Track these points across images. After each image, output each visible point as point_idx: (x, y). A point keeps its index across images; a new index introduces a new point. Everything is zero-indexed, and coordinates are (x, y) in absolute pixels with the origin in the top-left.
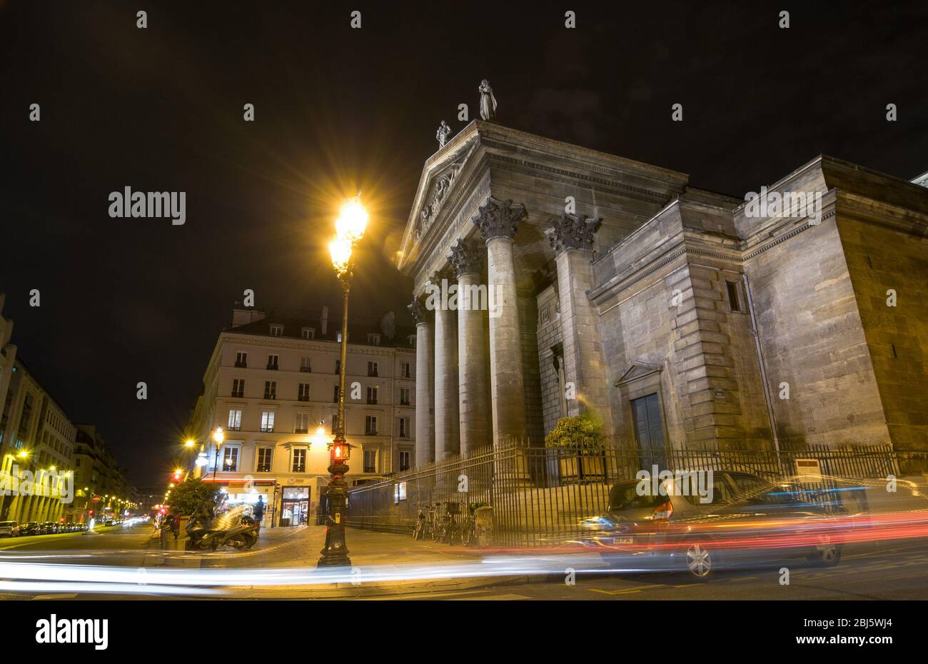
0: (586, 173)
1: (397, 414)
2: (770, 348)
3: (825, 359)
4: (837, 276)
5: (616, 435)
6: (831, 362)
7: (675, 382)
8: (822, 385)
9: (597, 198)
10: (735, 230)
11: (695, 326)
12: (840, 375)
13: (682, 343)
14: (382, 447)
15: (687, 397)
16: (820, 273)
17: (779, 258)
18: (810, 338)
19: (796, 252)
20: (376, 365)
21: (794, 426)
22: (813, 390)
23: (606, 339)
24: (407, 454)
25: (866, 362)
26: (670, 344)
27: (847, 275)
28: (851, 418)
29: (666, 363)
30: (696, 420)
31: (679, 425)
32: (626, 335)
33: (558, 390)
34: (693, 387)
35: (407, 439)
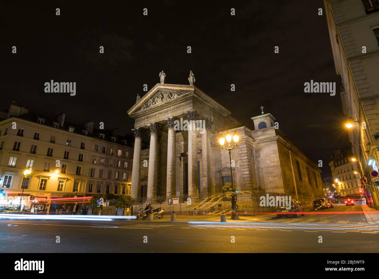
0: (212, 107)
1: (90, 167)
2: (258, 168)
3: (272, 173)
4: (276, 154)
5: (216, 186)
6: (273, 174)
7: (239, 174)
8: (270, 179)
9: (213, 114)
10: (252, 136)
11: (247, 160)
12: (275, 177)
13: (242, 164)
14: (82, 181)
15: (242, 178)
16: (272, 153)
17: (263, 146)
18: (268, 167)
19: (267, 146)
20: (84, 144)
21: (263, 187)
22: (268, 179)
23: (215, 158)
24: (92, 184)
25: (281, 175)
26: (238, 163)
27: (278, 155)
28: (276, 187)
29: (236, 168)
30: (244, 185)
31: (239, 185)
32: (222, 158)
33: (179, 168)
34: (245, 176)
35: (93, 178)
